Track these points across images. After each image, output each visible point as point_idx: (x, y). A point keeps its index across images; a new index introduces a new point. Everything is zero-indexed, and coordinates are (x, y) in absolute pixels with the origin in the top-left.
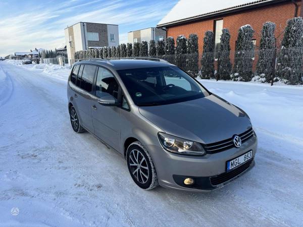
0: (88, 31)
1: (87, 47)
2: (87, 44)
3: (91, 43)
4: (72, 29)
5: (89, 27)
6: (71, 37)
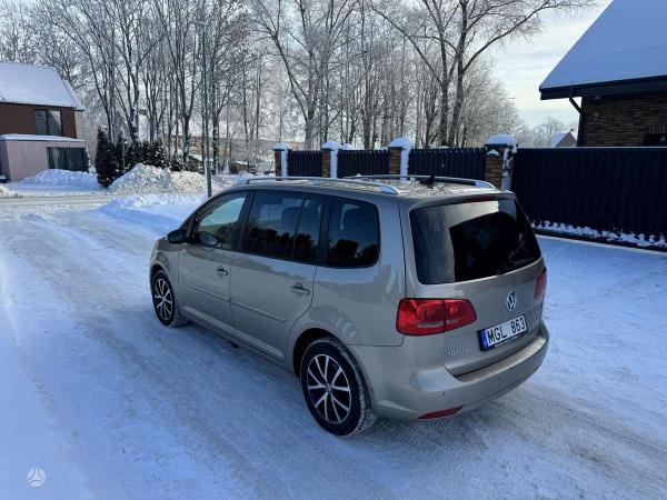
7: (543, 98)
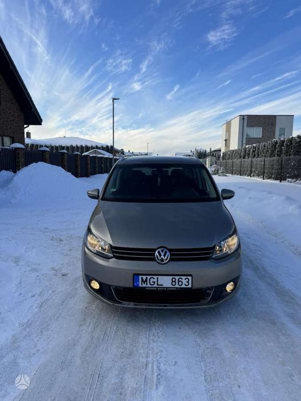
0: (247, 126)
1: (244, 145)
2: (244, 142)
3: (250, 140)
4: (230, 124)
5: (250, 121)
6: (227, 133)
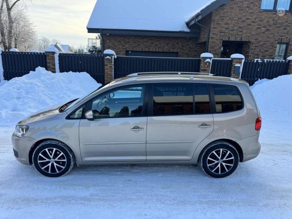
7: (89, 32)
